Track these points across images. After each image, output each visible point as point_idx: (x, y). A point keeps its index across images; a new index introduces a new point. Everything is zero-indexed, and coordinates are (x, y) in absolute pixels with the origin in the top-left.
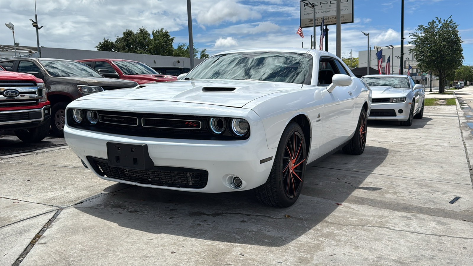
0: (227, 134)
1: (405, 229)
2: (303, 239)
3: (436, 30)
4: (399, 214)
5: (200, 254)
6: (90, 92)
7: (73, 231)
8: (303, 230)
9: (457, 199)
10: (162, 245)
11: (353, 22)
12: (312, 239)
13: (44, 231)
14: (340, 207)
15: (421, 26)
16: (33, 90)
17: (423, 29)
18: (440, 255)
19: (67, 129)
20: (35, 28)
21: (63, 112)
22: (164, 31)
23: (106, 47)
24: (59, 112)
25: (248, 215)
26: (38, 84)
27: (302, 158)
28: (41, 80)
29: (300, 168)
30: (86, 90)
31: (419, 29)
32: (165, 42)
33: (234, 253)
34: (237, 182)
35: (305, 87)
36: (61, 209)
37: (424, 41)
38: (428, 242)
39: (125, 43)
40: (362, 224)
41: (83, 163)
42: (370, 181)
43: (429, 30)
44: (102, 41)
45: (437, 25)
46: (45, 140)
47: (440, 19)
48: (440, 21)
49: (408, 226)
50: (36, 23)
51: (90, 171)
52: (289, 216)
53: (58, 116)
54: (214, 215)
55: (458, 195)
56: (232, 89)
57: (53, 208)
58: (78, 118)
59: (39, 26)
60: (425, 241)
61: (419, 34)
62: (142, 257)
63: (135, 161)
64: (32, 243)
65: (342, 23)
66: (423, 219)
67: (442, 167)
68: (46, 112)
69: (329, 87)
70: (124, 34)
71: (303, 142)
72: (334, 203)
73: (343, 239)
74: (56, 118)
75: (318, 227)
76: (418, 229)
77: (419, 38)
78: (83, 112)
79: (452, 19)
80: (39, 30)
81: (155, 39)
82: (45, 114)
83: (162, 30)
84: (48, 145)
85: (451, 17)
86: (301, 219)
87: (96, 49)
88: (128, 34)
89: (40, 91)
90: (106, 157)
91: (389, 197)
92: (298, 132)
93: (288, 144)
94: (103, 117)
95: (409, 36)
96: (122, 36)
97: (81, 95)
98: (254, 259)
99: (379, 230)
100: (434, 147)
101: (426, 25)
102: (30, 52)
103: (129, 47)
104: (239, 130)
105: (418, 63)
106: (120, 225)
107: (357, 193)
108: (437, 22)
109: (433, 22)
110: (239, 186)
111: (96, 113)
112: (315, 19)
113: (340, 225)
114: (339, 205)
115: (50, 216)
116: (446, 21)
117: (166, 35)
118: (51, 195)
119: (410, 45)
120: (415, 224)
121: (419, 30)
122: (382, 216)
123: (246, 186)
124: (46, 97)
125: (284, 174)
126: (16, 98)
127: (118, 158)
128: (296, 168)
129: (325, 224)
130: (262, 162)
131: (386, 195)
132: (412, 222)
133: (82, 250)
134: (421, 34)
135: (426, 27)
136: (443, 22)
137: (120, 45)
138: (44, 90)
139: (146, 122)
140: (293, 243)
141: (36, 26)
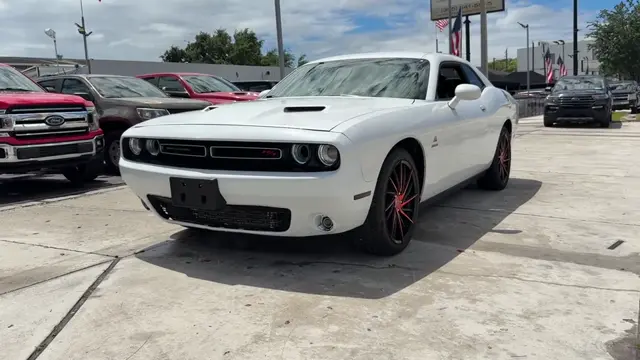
0: (312, 163)
1: (541, 279)
2: (407, 291)
3: (626, 16)
4: (537, 261)
5: (279, 307)
6: (153, 116)
7: (133, 282)
8: (410, 281)
9: (620, 243)
10: (236, 298)
11: (503, 10)
12: (418, 291)
13: (98, 283)
14: (461, 255)
15: (605, 11)
16: (82, 116)
17: (607, 16)
18: (578, 309)
19: (123, 163)
20: (82, 35)
21: (118, 143)
22: (249, 32)
23: (174, 56)
24: (114, 144)
25: (342, 264)
26: (87, 108)
27: (412, 193)
28: (91, 103)
29: (410, 206)
30: (147, 114)
31: (601, 16)
32: (251, 46)
33: (321, 306)
34: (327, 222)
35: (419, 103)
36: (117, 258)
37: (608, 33)
38: (567, 295)
39: (199, 50)
40: (487, 274)
41: (144, 204)
42: (508, 222)
43: (616, 17)
44: (169, 49)
45: (628, 9)
46: (98, 178)
48: (631, 3)
49: (546, 276)
50: (83, 28)
51: (153, 214)
52: (394, 265)
53: (114, 148)
54: (301, 265)
55: (622, 239)
56: (321, 108)
57: (109, 258)
58: (137, 150)
59: (87, 32)
60: (563, 293)
61: (601, 23)
62: (211, 310)
63: (204, 199)
64: (84, 297)
65: (488, 12)
66: (568, 268)
67: (609, 204)
68: (99, 143)
69: (451, 102)
70: (197, 37)
71: (414, 173)
72: (455, 249)
73: (458, 291)
74: (111, 152)
75: (429, 277)
76: (558, 280)
77: (601, 28)
78: (142, 141)
80: (87, 38)
81: (237, 44)
82: (98, 147)
83: (246, 30)
84: (101, 185)
86: (409, 269)
87: (161, 60)
88: (203, 38)
89: (90, 117)
90: (170, 196)
91: (530, 241)
92: (406, 160)
93: (393, 176)
94: (165, 147)
96: (194, 41)
97: (140, 120)
98: (344, 313)
99: (508, 281)
100: (605, 178)
101: (611, 10)
102: (77, 66)
103: (204, 55)
104: (327, 158)
105: (600, 64)
106: (189, 275)
107: (488, 237)
109: (623, 5)
110: (329, 229)
111: (158, 142)
112: (451, 8)
113: (457, 275)
114: (461, 252)
115: (106, 266)
117: (251, 38)
118: (107, 243)
119: (590, 38)
120: (555, 274)
122: (513, 265)
123: (338, 228)
124: (97, 124)
125: (387, 213)
126: (61, 126)
127: (183, 197)
128: (404, 207)
129: (439, 274)
130: (356, 197)
131: (525, 240)
132: (552, 271)
133: (143, 303)
134: (604, 23)
135: (611, 12)
136: (636, 4)
137: (192, 53)
138: (96, 116)
139: (216, 152)
140: (394, 296)
141: (83, 33)
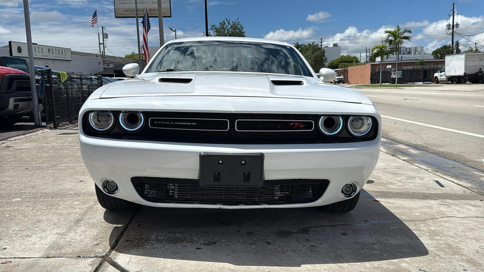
0: (344, 134)
3: (226, 31)
9: (438, 182)
11: (171, 16)
17: (215, 29)
34: (347, 189)
40: (433, 217)
45: (227, 26)
47: (229, 21)
48: (229, 23)
61: (212, 34)
79: (239, 21)
85: (238, 19)
94: (153, 121)
95: (203, 35)
108: (227, 24)
109: (224, 23)
110: (349, 195)
112: (137, 10)
114: (377, 201)
116: (234, 22)
121: (211, 30)
134: (214, 34)
135: (218, 27)
136: (232, 23)
